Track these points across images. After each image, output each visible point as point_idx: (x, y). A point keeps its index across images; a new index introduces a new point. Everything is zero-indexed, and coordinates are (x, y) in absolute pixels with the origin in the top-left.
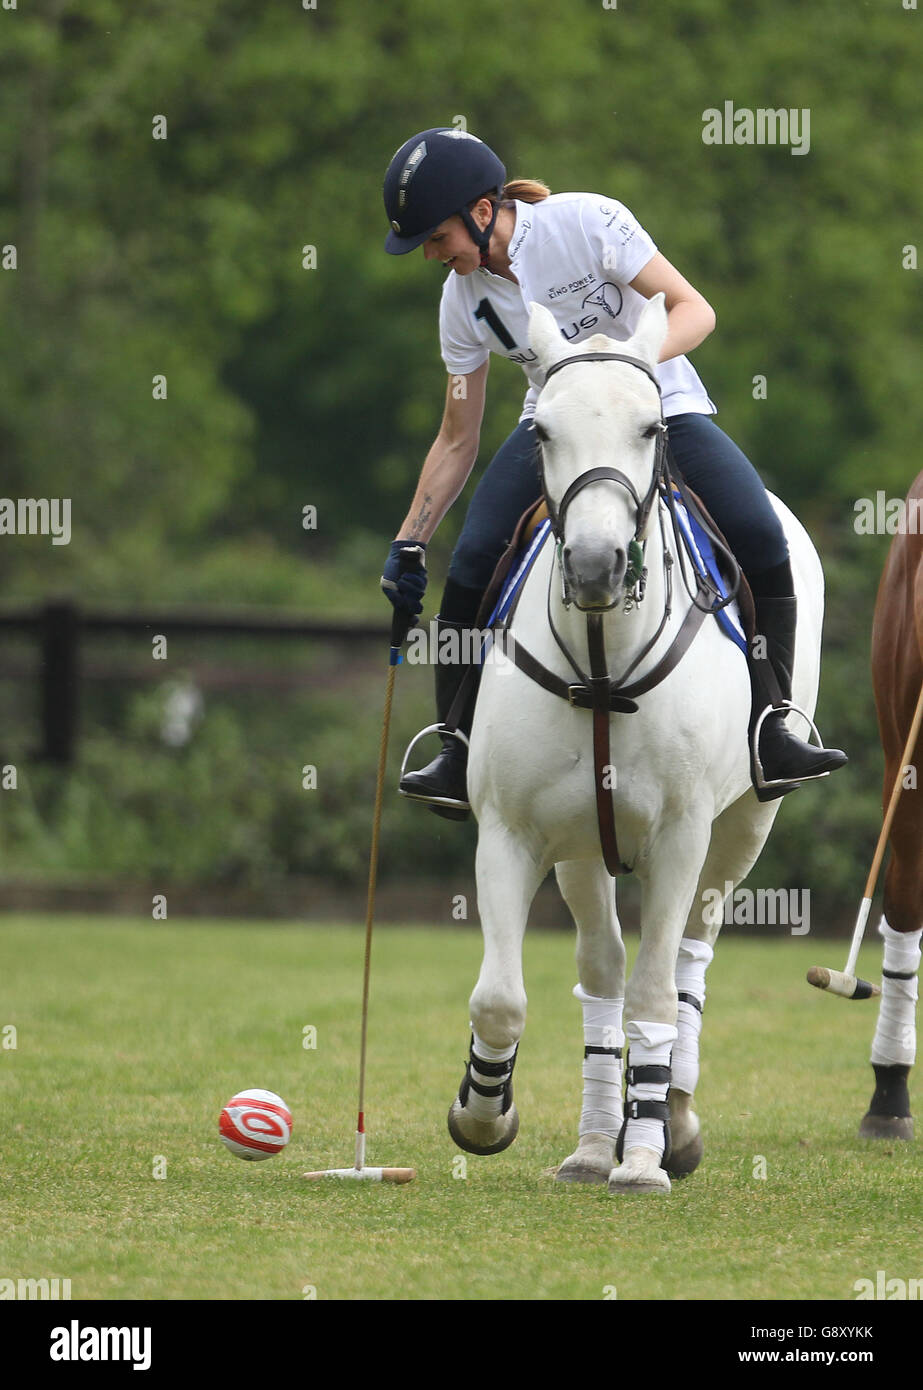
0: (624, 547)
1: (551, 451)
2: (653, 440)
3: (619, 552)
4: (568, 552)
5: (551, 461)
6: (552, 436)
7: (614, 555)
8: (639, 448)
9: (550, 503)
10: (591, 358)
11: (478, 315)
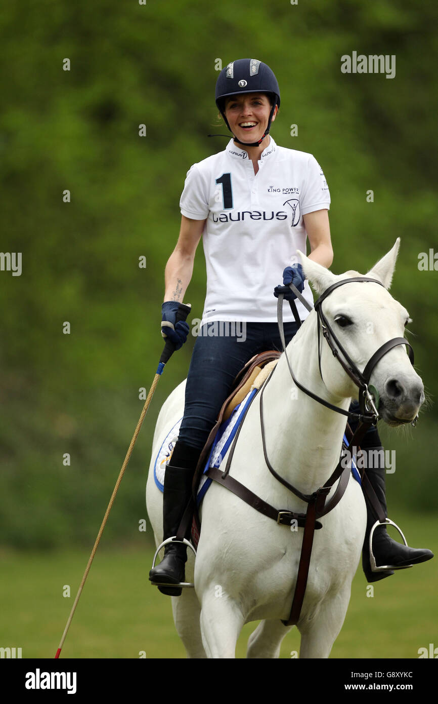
1: (353, 331)
6: (355, 322)
11: (218, 181)
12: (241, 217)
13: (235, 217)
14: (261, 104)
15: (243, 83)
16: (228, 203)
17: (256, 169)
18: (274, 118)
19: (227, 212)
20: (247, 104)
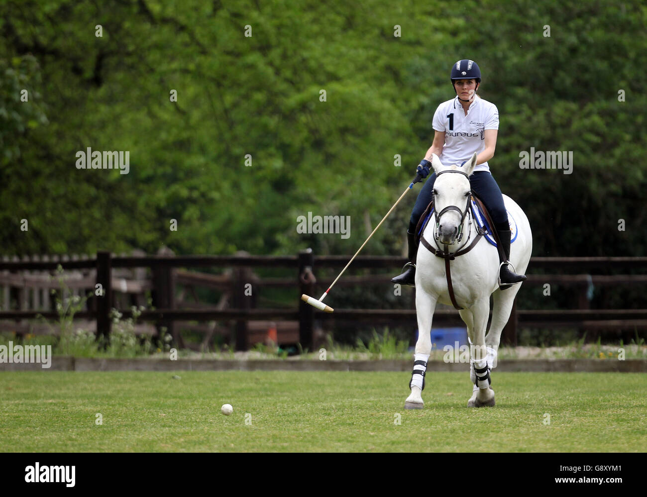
0: (457, 226)
1: (438, 198)
2: (467, 198)
3: (456, 228)
4: (441, 226)
5: (438, 201)
6: (439, 193)
7: (455, 229)
8: (463, 199)
9: (436, 213)
10: (451, 172)
11: (448, 116)
12: (457, 134)
13: (454, 134)
14: (472, 83)
15: (464, 73)
16: (451, 128)
17: (466, 113)
18: (477, 89)
19: (451, 131)
20: (465, 83)
